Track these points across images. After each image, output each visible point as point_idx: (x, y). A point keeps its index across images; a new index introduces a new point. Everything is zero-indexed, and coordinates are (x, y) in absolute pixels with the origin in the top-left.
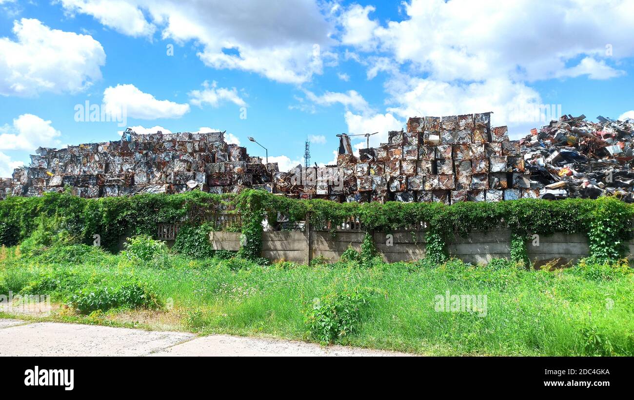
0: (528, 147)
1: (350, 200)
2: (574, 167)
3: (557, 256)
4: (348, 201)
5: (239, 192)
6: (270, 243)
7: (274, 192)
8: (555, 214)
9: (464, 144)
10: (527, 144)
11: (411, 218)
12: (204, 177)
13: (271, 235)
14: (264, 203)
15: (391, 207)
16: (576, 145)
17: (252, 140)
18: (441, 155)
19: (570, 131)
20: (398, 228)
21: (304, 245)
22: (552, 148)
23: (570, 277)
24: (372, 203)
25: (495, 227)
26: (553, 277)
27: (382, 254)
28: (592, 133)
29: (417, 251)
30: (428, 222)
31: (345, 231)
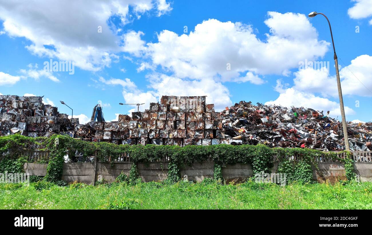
0: (224, 116)
1: (125, 143)
2: (246, 128)
3: (238, 176)
4: (123, 144)
5: (49, 137)
6: (68, 171)
7: (74, 137)
8: (237, 153)
9: (192, 112)
10: (224, 115)
11: (160, 155)
12: (24, 126)
13: (70, 165)
14: (66, 144)
15: (149, 147)
16: (247, 117)
17: (63, 103)
18: (179, 118)
19: (244, 109)
20: (153, 160)
21: (92, 172)
22: (235, 117)
23: (244, 188)
24: (138, 145)
25: (207, 160)
26: (235, 188)
27: (142, 177)
28: (254, 111)
29: (163, 175)
30: (170, 157)
31: (120, 162)
